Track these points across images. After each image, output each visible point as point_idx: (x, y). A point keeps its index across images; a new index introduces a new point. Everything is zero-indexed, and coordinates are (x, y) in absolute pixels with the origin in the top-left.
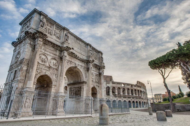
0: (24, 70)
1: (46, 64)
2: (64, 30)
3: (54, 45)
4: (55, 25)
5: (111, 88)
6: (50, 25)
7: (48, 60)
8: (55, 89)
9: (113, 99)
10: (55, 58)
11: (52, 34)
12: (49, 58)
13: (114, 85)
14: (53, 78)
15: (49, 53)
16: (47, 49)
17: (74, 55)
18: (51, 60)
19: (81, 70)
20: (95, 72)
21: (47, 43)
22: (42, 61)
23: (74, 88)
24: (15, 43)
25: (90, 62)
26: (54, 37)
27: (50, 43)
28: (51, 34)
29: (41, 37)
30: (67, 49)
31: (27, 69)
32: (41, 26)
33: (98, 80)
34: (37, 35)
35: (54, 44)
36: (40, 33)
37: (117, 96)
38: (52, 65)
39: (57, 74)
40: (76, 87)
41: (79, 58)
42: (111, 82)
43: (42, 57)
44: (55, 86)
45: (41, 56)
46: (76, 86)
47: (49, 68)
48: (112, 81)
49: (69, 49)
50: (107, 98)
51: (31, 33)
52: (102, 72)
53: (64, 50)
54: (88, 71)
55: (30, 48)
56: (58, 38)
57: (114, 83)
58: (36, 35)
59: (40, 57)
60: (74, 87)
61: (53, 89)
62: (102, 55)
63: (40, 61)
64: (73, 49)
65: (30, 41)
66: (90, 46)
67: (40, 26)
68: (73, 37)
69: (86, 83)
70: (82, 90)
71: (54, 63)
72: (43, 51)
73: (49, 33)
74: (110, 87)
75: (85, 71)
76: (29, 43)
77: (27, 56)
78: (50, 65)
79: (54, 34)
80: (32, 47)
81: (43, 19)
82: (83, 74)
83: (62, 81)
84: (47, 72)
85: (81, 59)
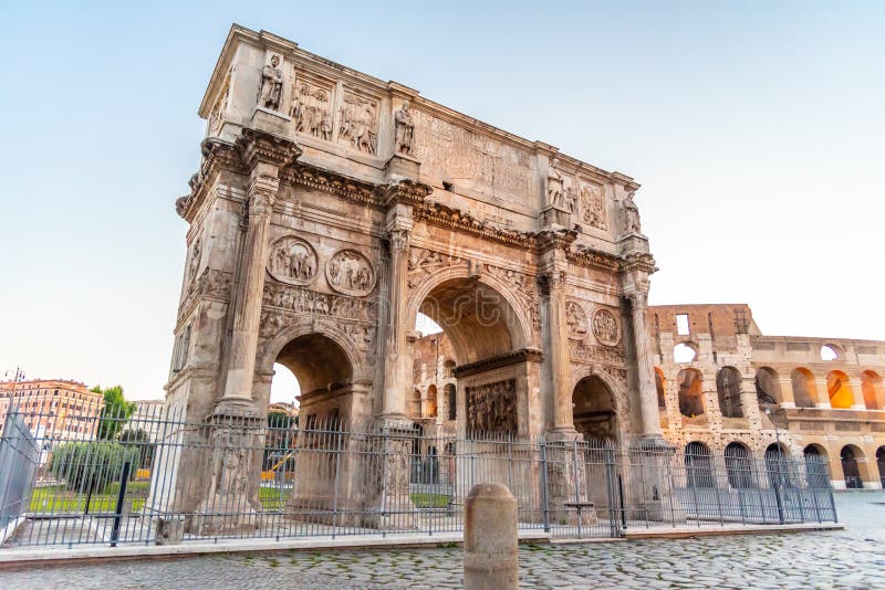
0: (212, 321)
1: (309, 282)
2: (391, 97)
3: (342, 186)
4: (340, 83)
5: (749, 376)
6: (316, 89)
7: (322, 260)
8: (369, 397)
9: (766, 437)
10: (357, 249)
11: (330, 133)
12: (326, 250)
13: (767, 357)
14: (355, 344)
15: (321, 230)
16: (309, 210)
17: (456, 217)
18: (335, 262)
19: (508, 291)
20: (591, 296)
21: (308, 178)
22: (294, 272)
23: (485, 387)
24: (185, 205)
25: (551, 246)
26: (343, 146)
27: (323, 179)
28: (327, 130)
29: (267, 159)
30: (406, 191)
31: (227, 316)
32: (268, 104)
33: (619, 337)
34: (250, 153)
35: (342, 180)
36: (258, 138)
37: (789, 418)
38: (341, 284)
39: (370, 327)
40: (491, 381)
41: (487, 233)
42: (744, 340)
43: (292, 253)
44: (365, 385)
45: (284, 246)
46: (495, 376)
47: (330, 297)
48: (751, 330)
49: (419, 190)
50: (725, 431)
51: (224, 146)
52: (638, 289)
53: (394, 201)
54: (548, 293)
55: (229, 217)
56: (365, 144)
57: (760, 343)
58: (246, 154)
59: (284, 253)
60: (484, 383)
61: (356, 398)
62: (630, 197)
63: (282, 270)
64: (447, 187)
65: (226, 187)
66: (552, 154)
67: (261, 106)
68: (446, 127)
69: (537, 356)
70: (521, 395)
71: (351, 272)
72: (294, 222)
73: (313, 130)
74: (738, 367)
75: (529, 294)
76: (224, 193)
77: (220, 256)
78: (334, 287)
79: (342, 129)
80: (238, 214)
81: (274, 66)
82: (519, 310)
83: (393, 356)
84: (317, 321)
85: (500, 234)
